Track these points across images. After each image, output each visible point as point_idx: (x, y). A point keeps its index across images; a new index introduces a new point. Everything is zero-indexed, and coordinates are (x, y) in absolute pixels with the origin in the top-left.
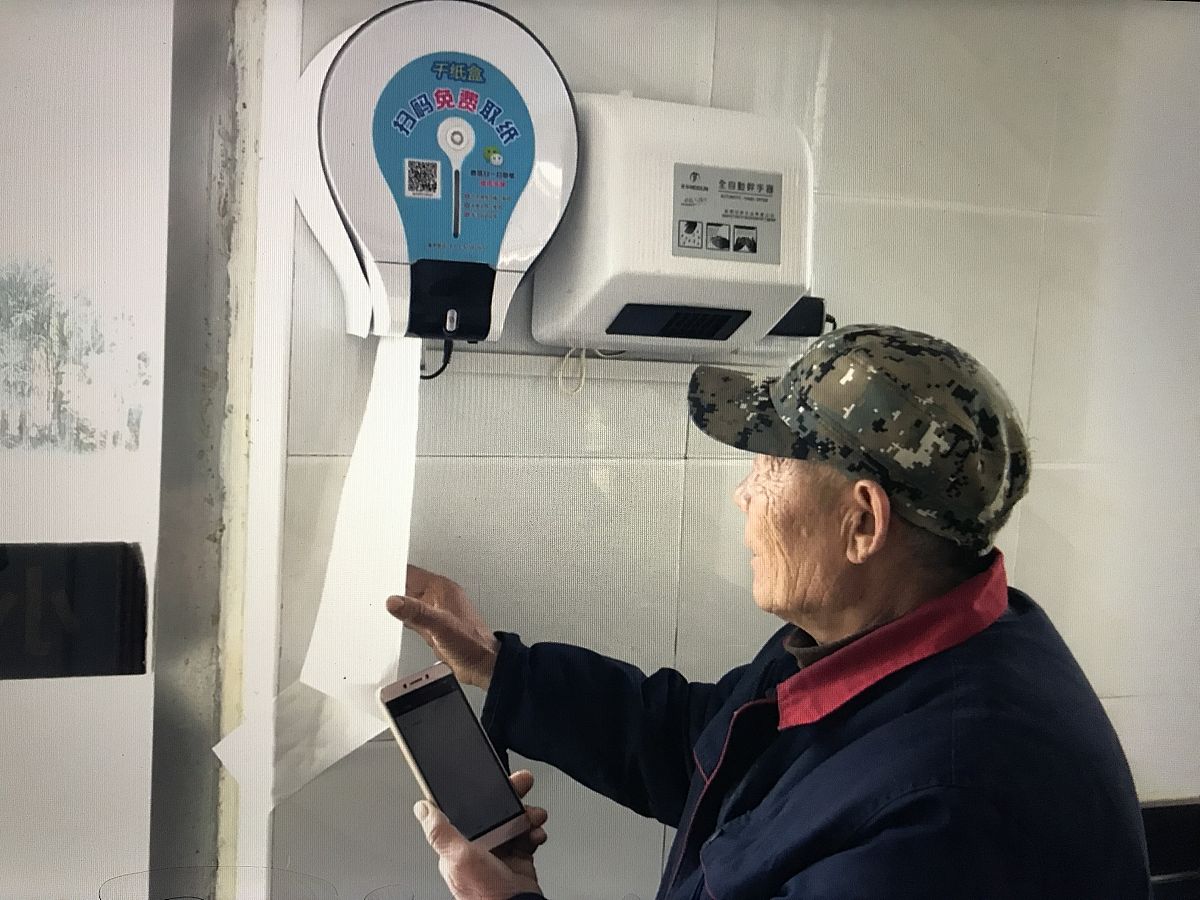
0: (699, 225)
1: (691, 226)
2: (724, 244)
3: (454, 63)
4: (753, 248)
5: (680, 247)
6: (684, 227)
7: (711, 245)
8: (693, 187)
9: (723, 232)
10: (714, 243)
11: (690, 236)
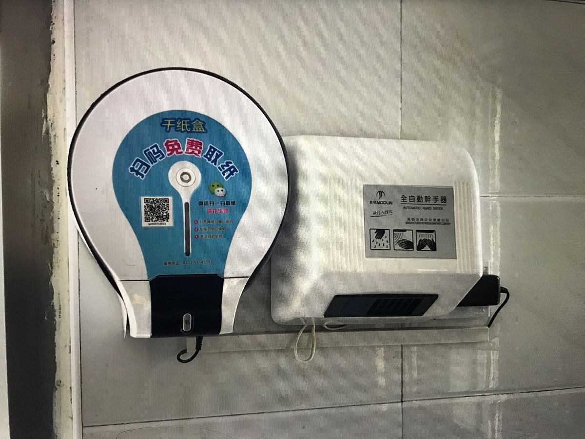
0: (387, 233)
1: (380, 233)
2: (408, 245)
3: (179, 118)
4: (433, 247)
5: (372, 250)
6: (374, 235)
7: (398, 247)
8: (380, 203)
9: (408, 236)
10: (401, 245)
11: (379, 241)
